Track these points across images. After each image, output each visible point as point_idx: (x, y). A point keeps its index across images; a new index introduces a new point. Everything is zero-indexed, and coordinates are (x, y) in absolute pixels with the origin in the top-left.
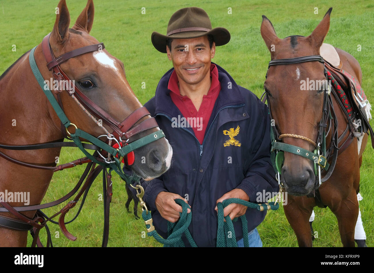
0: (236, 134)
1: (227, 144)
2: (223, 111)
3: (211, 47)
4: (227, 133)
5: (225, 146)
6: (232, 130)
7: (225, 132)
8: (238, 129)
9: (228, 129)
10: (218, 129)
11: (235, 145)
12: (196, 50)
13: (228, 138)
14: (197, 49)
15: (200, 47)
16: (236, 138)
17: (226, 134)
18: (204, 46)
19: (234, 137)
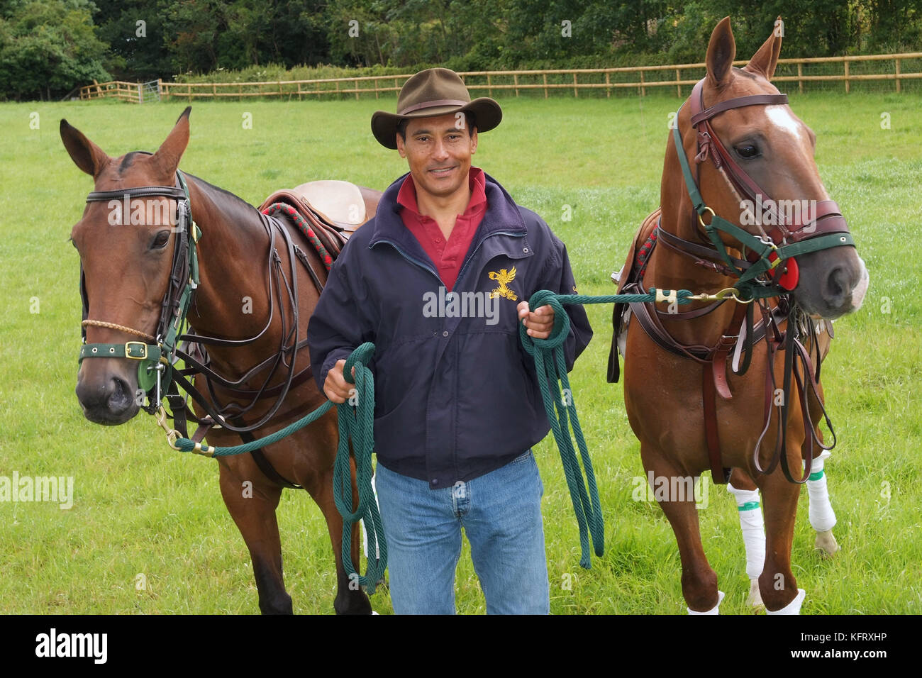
0: (508, 281)
2: (489, 240)
3: (471, 135)
4: (495, 276)
6: (503, 271)
7: (491, 275)
8: (513, 272)
9: (497, 270)
10: (480, 268)
11: (508, 298)
12: (448, 137)
13: (496, 284)
15: (454, 134)
16: (509, 286)
17: (493, 279)
18: (460, 132)
19: (506, 284)
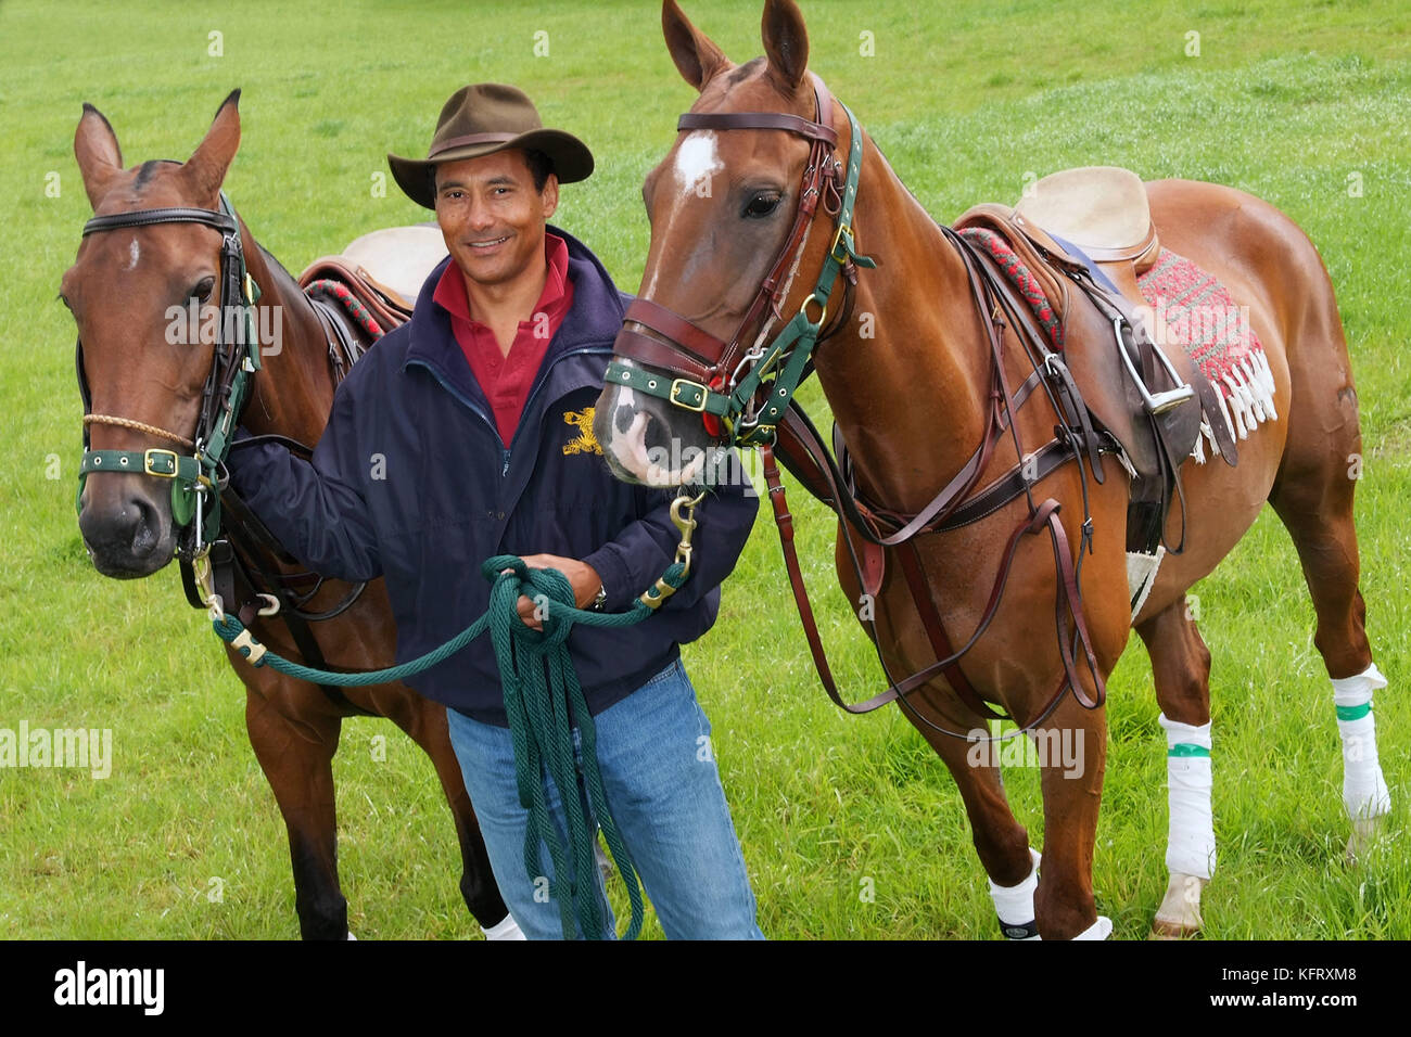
1: (573, 448)
2: (564, 362)
3: (540, 187)
4: (574, 419)
5: (566, 453)
6: (589, 411)
7: (568, 416)
9: (579, 409)
10: (545, 411)
12: (492, 193)
13: (575, 432)
14: (493, 191)
15: (502, 186)
16: (597, 434)
17: (570, 423)
18: (513, 183)
19: (592, 432)
